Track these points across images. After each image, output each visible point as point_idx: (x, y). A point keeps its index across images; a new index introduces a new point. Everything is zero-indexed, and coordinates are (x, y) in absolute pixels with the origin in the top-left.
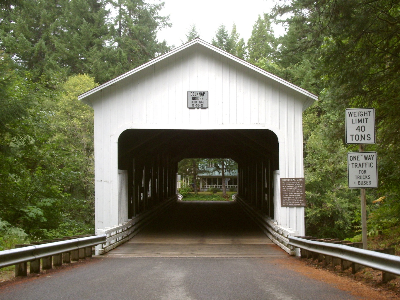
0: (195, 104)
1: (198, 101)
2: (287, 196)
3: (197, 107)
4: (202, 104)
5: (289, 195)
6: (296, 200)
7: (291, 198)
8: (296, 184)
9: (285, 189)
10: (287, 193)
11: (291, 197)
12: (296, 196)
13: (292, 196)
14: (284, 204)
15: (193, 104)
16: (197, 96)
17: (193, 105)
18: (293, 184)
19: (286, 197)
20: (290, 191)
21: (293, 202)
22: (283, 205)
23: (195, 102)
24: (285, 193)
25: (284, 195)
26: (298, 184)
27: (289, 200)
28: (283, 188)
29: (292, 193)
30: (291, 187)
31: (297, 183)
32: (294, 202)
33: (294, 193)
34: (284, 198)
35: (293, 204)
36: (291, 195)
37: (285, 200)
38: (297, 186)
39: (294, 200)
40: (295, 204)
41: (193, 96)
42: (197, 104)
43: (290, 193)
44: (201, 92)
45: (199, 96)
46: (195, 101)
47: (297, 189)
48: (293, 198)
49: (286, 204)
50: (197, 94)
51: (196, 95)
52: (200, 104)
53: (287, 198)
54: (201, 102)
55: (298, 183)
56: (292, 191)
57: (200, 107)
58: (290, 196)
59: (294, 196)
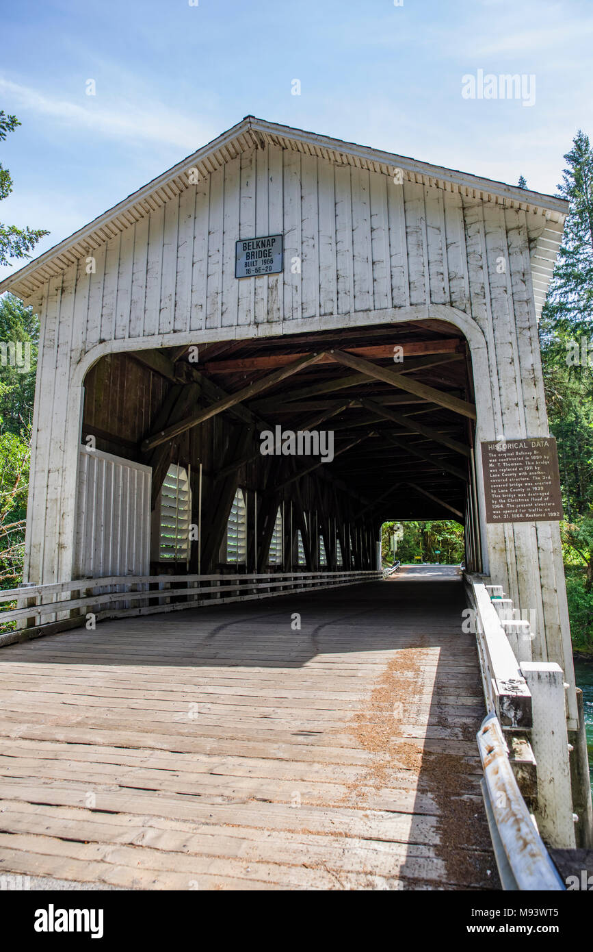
0: (253, 268)
1: (260, 261)
2: (505, 493)
3: (258, 273)
4: (269, 265)
5: (508, 488)
6: (534, 502)
7: (517, 497)
8: (528, 456)
9: (495, 473)
10: (505, 483)
11: (517, 493)
12: (532, 492)
13: (521, 493)
14: (497, 515)
15: (248, 268)
16: (258, 249)
17: (248, 271)
18: (520, 456)
19: (501, 494)
20: (513, 477)
21: (523, 508)
22: (495, 517)
23: (252, 264)
24: (498, 483)
25: (494, 489)
26: (534, 458)
27: (512, 503)
28: (492, 468)
29: (520, 482)
30: (514, 467)
31: (533, 455)
32: (527, 508)
33: (523, 482)
34: (494, 499)
35: (524, 514)
36: (517, 488)
37: (498, 503)
38: (534, 461)
39: (525, 503)
40: (530, 513)
41: (247, 251)
42: (258, 266)
43: (512, 482)
44: (266, 239)
45: (263, 249)
46: (253, 260)
47: (534, 470)
48: (521, 498)
49: (502, 515)
50: (258, 245)
51: (255, 247)
52: (264, 267)
53: (506, 499)
54: (265, 262)
55: (535, 452)
56: (518, 476)
57: (264, 272)
58: (512, 493)
59: (526, 492)
